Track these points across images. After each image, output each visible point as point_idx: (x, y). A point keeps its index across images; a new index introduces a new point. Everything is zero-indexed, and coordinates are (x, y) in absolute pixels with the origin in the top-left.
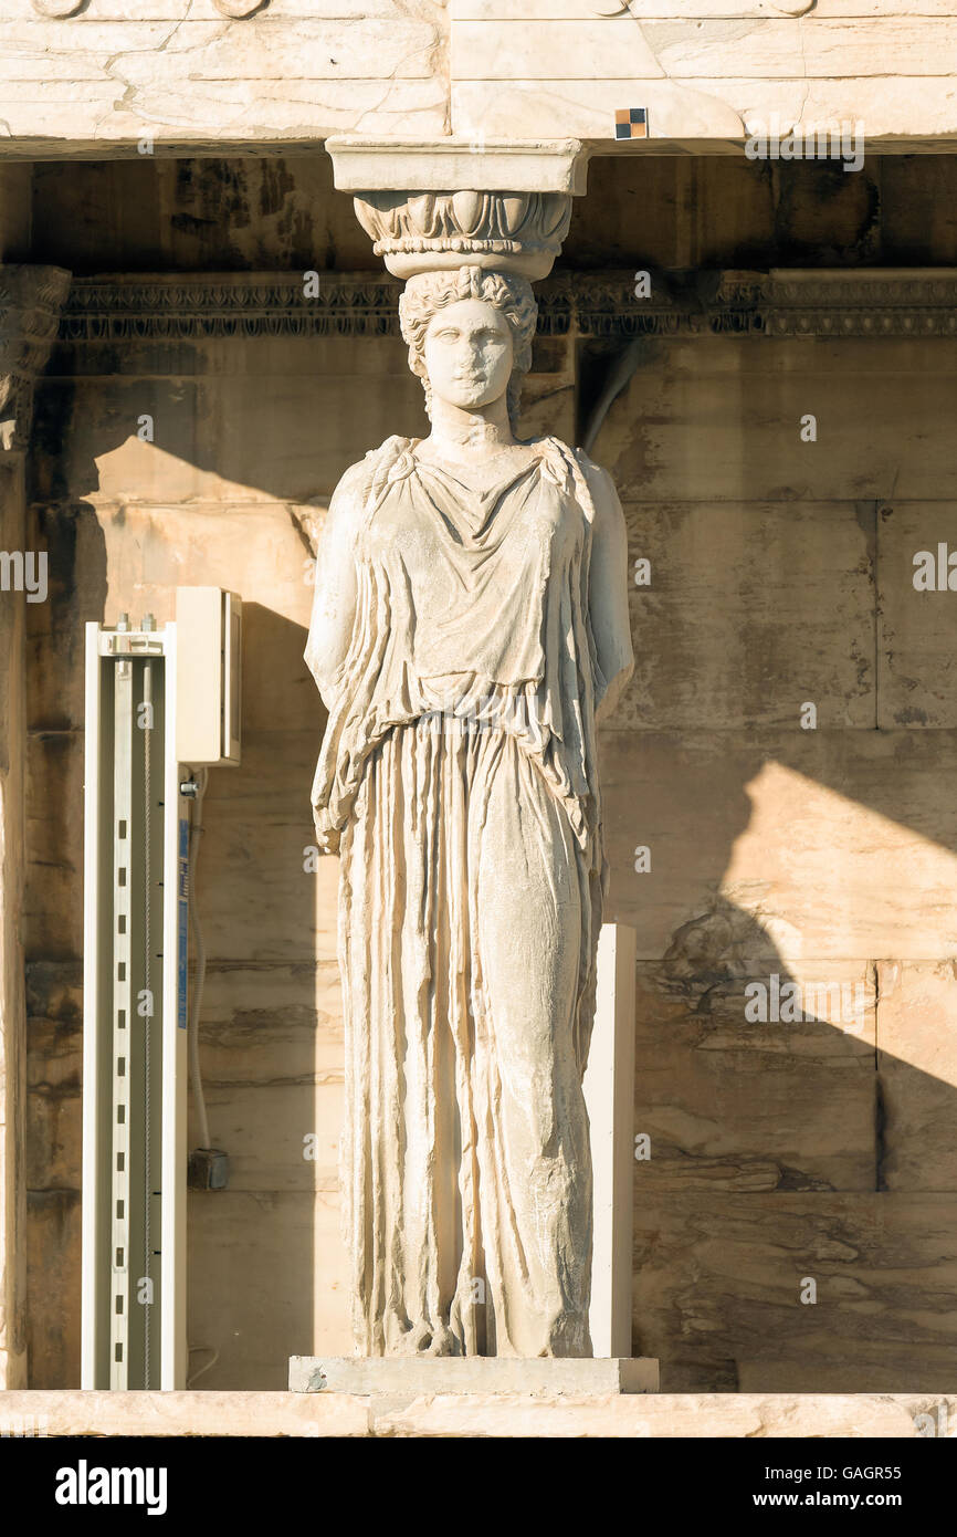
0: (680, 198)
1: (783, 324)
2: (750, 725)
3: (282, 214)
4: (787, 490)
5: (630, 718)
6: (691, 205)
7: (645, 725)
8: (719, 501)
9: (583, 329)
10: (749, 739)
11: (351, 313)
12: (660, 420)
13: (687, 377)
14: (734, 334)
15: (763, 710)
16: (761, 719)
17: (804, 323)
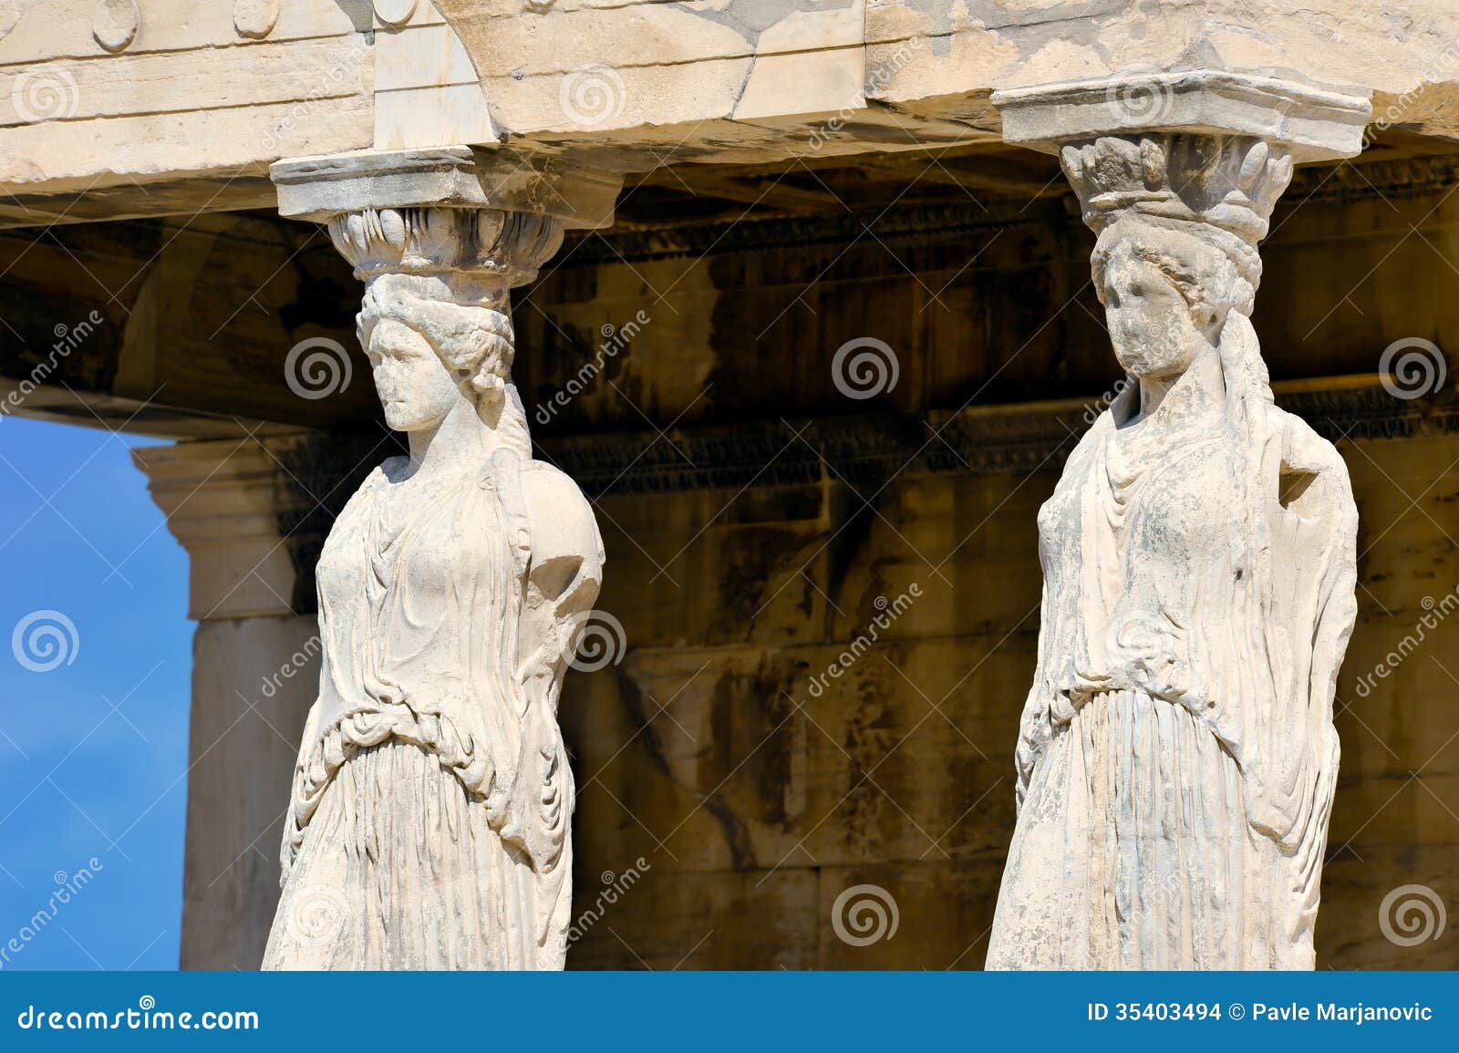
0: (915, 344)
1: (982, 461)
2: (954, 856)
3: (620, 377)
4: (987, 623)
5: (864, 853)
6: (924, 349)
7: (874, 861)
8: (937, 637)
9: (832, 476)
10: (954, 870)
11: (658, 472)
12: (894, 561)
13: (914, 518)
14: (947, 473)
15: (964, 841)
16: (964, 850)
17: (998, 458)
